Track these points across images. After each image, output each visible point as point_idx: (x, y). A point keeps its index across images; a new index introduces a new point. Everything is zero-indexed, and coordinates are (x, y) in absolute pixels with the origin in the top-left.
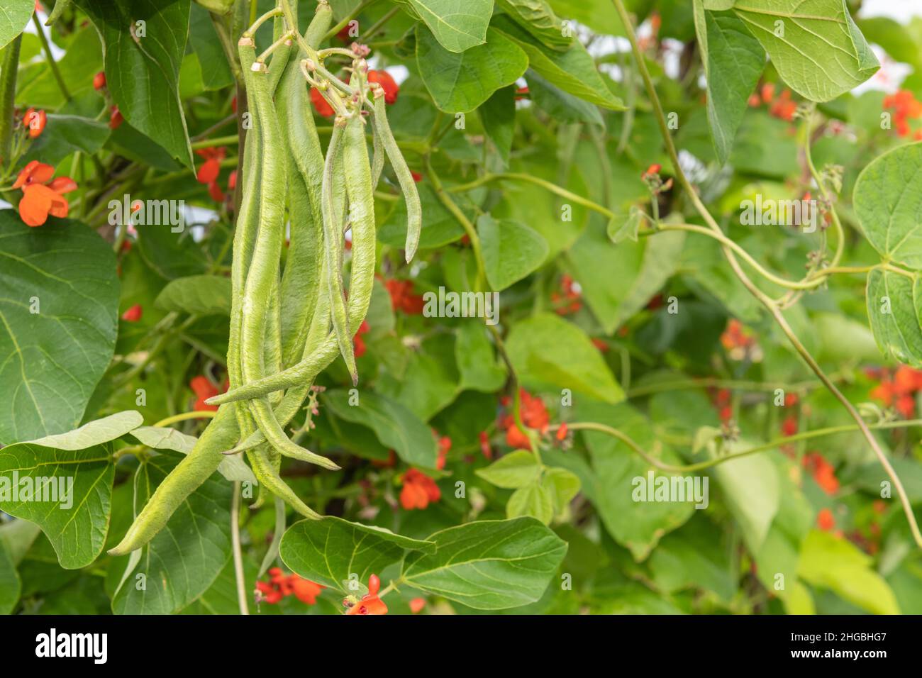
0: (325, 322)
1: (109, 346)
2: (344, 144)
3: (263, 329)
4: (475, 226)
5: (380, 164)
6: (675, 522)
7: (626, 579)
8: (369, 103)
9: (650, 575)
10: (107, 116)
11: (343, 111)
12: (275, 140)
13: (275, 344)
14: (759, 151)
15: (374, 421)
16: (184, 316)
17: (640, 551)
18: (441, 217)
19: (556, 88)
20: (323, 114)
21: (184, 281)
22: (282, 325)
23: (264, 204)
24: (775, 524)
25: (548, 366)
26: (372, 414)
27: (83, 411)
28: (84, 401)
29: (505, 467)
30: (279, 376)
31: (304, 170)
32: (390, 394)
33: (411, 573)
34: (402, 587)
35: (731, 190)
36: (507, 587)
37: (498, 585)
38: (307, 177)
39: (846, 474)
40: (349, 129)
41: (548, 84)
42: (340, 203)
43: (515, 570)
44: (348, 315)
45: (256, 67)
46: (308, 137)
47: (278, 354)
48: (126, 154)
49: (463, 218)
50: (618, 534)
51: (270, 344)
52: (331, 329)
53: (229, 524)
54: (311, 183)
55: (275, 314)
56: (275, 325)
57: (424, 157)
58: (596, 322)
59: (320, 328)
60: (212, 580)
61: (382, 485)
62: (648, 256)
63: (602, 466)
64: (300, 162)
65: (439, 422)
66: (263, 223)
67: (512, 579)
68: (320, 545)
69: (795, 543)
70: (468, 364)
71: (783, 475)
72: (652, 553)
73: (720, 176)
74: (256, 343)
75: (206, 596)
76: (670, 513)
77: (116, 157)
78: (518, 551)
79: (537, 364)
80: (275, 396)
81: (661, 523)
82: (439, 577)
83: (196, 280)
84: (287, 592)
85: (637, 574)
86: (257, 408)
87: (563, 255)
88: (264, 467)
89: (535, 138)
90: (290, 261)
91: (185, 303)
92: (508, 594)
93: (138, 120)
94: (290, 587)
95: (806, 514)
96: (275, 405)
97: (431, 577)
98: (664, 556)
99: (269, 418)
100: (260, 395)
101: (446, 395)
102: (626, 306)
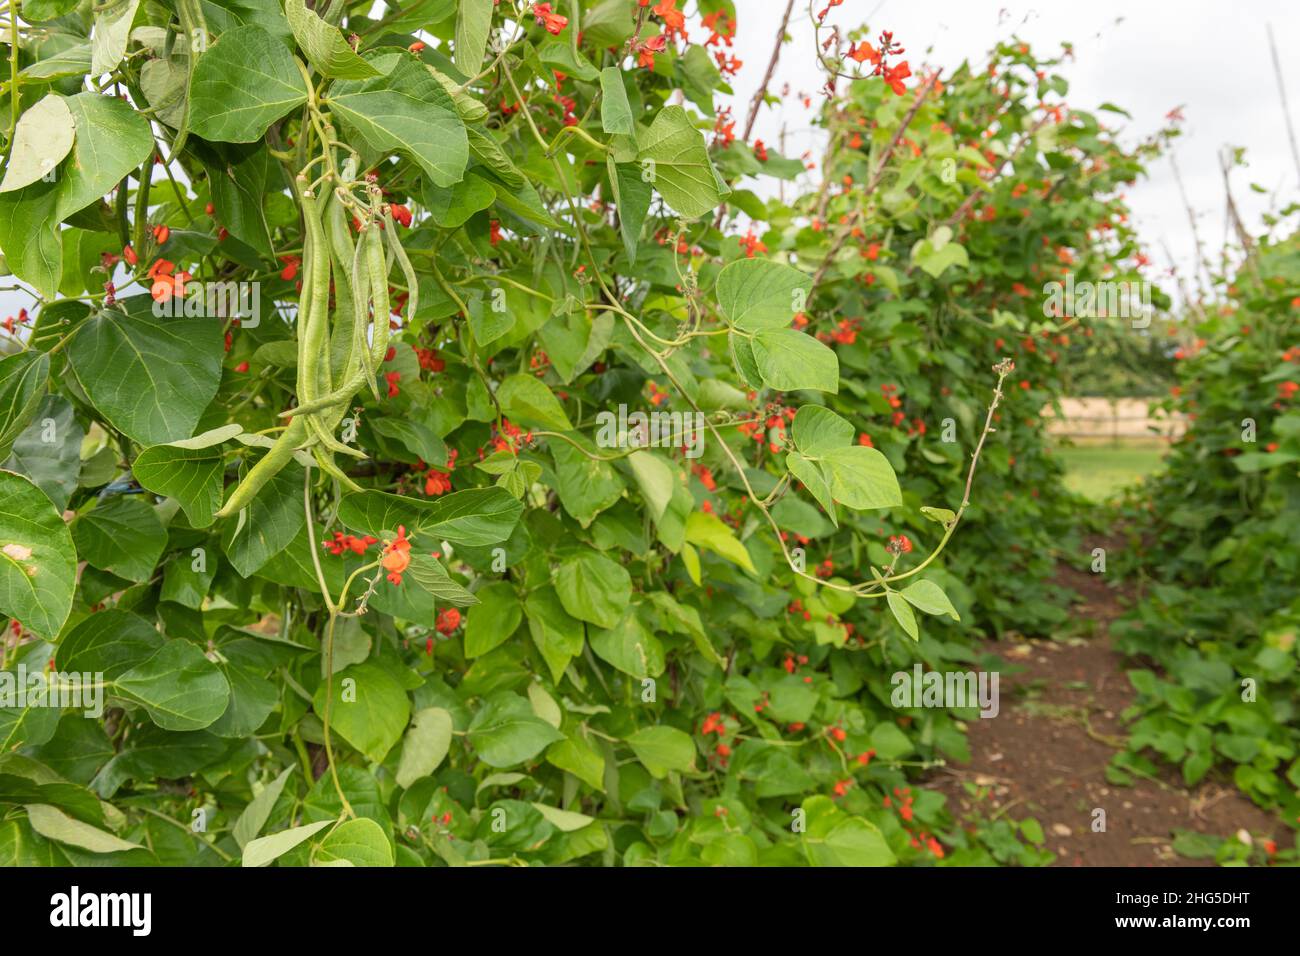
0: (358, 363)
1: (216, 383)
2: (366, 244)
3: (317, 368)
4: (467, 306)
5: (391, 259)
6: (607, 505)
7: (578, 542)
8: (381, 215)
9: (593, 539)
10: (217, 232)
11: (364, 222)
12: (321, 243)
13: (327, 379)
14: (664, 272)
15: (406, 438)
16: (275, 368)
17: (585, 523)
18: (445, 299)
19: (517, 214)
20: (353, 225)
21: (271, 344)
22: (332, 366)
23: (315, 285)
24: (669, 506)
25: (525, 405)
26: (403, 431)
27: (196, 424)
28: (198, 418)
29: (493, 461)
30: (329, 397)
31: (343, 263)
32: (419, 421)
33: (424, 526)
34: (418, 534)
35: (648, 300)
36: (486, 532)
37: (481, 531)
38: (345, 268)
39: (721, 479)
40: (369, 235)
41: (512, 211)
42: (366, 285)
43: (491, 522)
44: (372, 357)
45: (307, 194)
46: (346, 241)
47: (330, 385)
48: (234, 260)
49: (458, 300)
50: (572, 513)
51: (323, 378)
52: (361, 366)
53: (303, 499)
54: (348, 272)
55: (326, 359)
56: (327, 367)
57: (431, 260)
58: (559, 378)
59: (354, 366)
60: (294, 536)
61: (414, 481)
62: (591, 336)
63: (562, 470)
64: (340, 258)
65: (451, 439)
66: (314, 297)
67: (489, 527)
68: (364, 510)
69: (683, 519)
70: (473, 404)
71: (676, 477)
72: (593, 523)
73: (639, 290)
74: (312, 376)
75: (289, 547)
76: (605, 500)
77: (228, 262)
78: (491, 510)
79: (517, 404)
80: (326, 412)
81: (599, 505)
82: (442, 528)
83: (279, 344)
84: (346, 547)
85: (584, 539)
86: (313, 419)
87: (536, 333)
88: (324, 459)
89: (520, 261)
90: (336, 324)
91: (272, 358)
92: (487, 536)
93: (236, 232)
94: (348, 544)
95: (689, 500)
96: (326, 419)
97: (437, 528)
98: (600, 526)
99: (321, 426)
100: (316, 411)
101: (456, 423)
102: (577, 368)
